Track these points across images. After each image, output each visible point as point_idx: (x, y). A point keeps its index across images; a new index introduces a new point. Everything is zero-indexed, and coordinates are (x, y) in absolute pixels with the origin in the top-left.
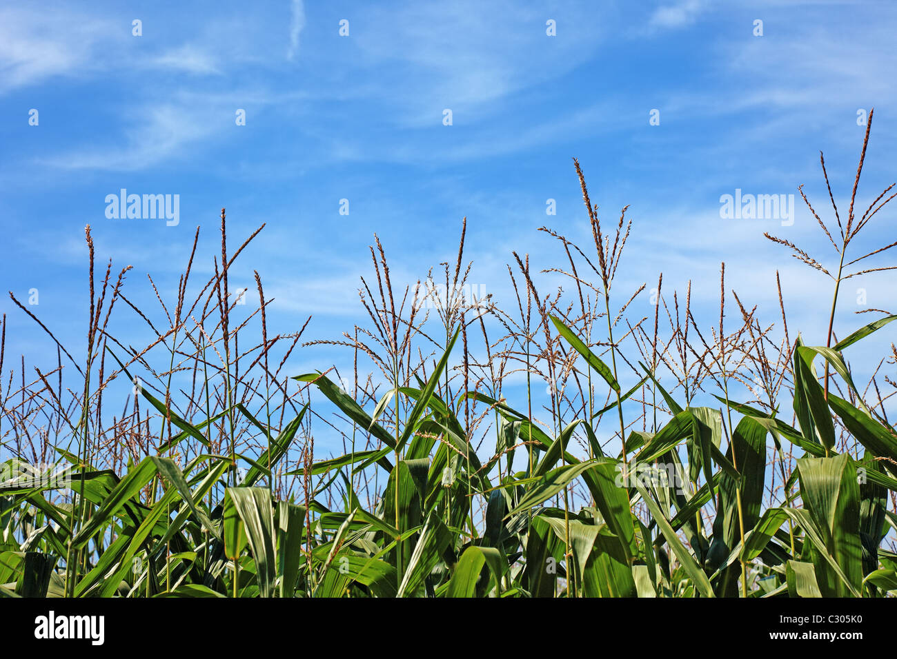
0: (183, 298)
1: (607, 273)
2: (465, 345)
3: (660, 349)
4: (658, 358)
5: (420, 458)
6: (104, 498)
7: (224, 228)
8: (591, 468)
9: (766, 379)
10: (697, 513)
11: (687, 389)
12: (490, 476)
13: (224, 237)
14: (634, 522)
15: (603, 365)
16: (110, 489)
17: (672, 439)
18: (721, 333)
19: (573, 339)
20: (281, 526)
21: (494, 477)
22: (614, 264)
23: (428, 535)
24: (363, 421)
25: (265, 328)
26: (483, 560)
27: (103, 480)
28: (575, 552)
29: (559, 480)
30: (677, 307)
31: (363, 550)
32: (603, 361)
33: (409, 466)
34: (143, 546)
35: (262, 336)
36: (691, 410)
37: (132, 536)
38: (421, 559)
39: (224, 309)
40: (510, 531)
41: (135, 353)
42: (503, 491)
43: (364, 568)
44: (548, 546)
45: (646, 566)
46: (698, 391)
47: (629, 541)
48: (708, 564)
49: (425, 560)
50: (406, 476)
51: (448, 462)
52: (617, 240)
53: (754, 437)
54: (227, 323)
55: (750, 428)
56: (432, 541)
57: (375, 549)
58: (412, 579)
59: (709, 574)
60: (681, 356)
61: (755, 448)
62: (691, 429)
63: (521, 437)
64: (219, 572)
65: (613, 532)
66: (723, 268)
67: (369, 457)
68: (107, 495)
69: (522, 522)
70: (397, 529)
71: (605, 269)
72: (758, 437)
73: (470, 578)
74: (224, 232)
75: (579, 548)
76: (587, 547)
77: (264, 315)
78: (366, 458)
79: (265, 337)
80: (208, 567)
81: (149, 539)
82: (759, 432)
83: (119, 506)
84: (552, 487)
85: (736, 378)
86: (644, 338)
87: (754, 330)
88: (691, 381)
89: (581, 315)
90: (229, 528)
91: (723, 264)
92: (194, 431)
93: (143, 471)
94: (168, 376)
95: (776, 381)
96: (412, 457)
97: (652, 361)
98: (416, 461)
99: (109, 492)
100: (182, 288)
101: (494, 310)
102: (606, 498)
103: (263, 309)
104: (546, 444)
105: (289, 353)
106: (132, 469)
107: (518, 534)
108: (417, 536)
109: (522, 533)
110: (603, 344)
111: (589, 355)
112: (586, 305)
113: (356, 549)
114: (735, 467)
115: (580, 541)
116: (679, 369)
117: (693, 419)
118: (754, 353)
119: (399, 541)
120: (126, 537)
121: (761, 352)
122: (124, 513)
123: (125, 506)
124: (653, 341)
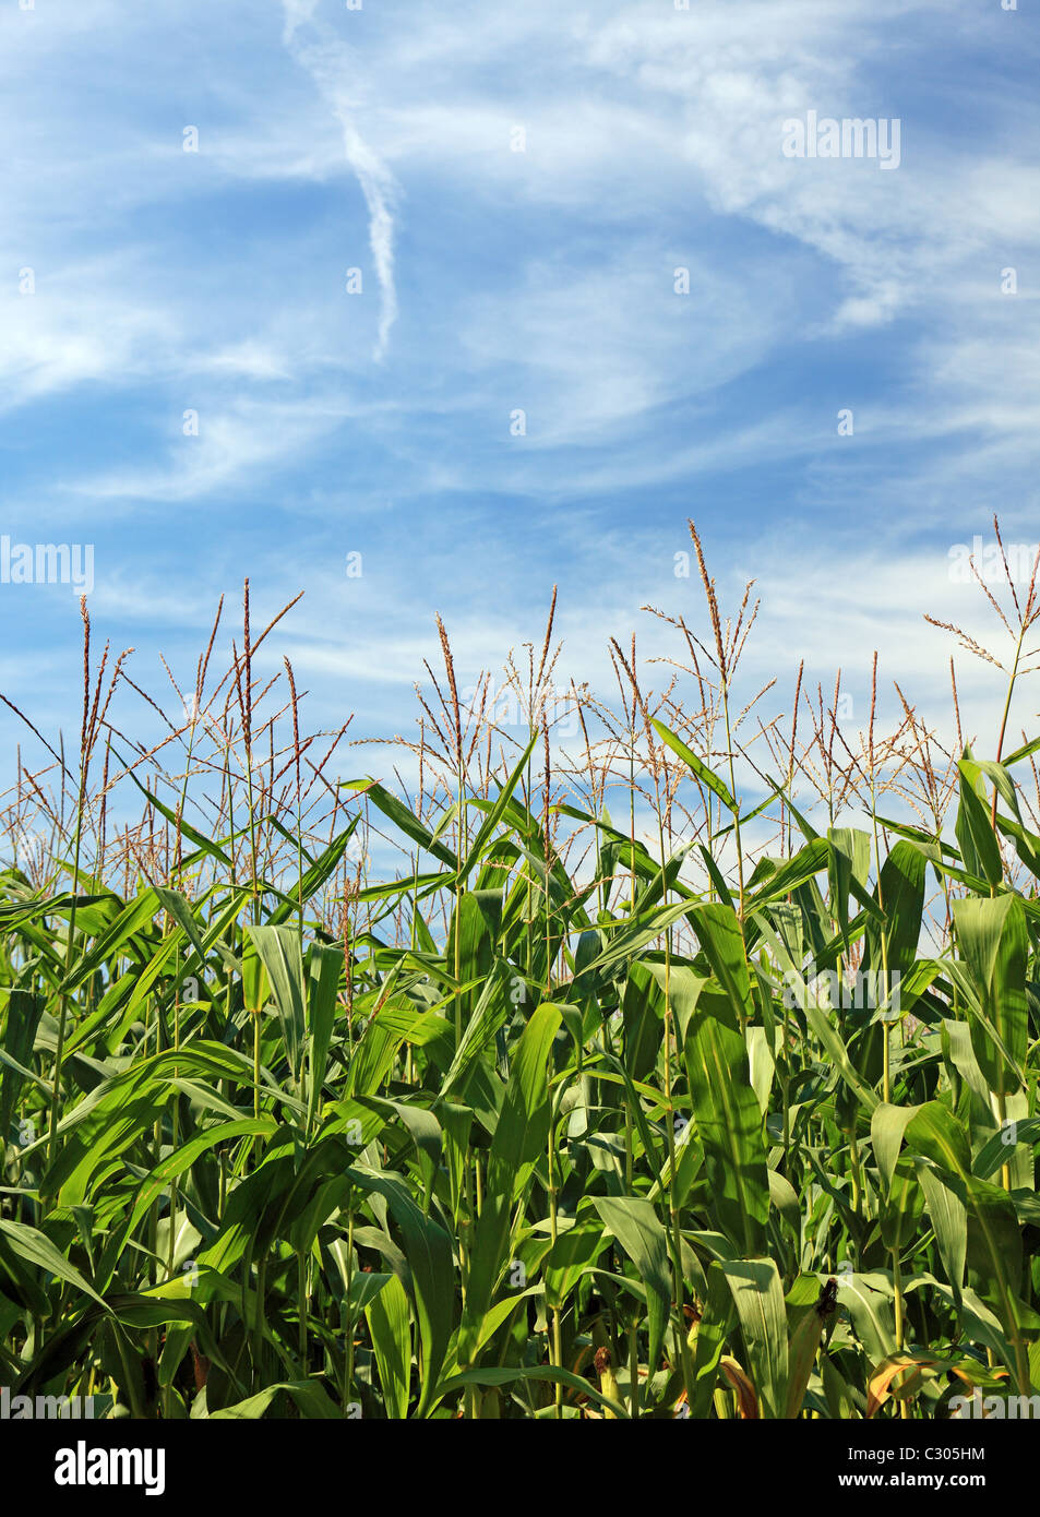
0: (203, 683)
1: (727, 665)
2: (547, 754)
3: (799, 755)
4: (796, 765)
5: (493, 887)
6: (103, 929)
7: (247, 602)
8: (698, 909)
9: (932, 793)
10: (838, 958)
11: (831, 804)
12: (587, 906)
13: (247, 614)
14: (751, 975)
15: (718, 781)
16: (111, 919)
17: (804, 871)
18: (871, 740)
19: (680, 747)
20: (312, 975)
21: (592, 906)
22: (736, 653)
23: (494, 990)
24: (422, 838)
25: (296, 728)
26: (560, 1019)
27: (102, 907)
28: (674, 1011)
29: (655, 924)
30: (821, 702)
31: (423, 999)
32: (719, 777)
33: (478, 899)
34: (153, 988)
35: (294, 739)
36: (834, 833)
37: (139, 975)
38: (485, 1018)
39: (245, 704)
40: (604, 978)
41: (144, 750)
42: (599, 932)
43: (415, 1025)
44: (650, 999)
45: (763, 1028)
46: (844, 807)
47: (744, 998)
48: (848, 1022)
49: (489, 1018)
50: (475, 910)
51: (528, 893)
52: (740, 622)
53: (911, 865)
54: (250, 721)
55: (906, 855)
56: (499, 994)
57: (437, 996)
58: (473, 1042)
59: (846, 1036)
60: (825, 764)
61: (911, 880)
62: (826, 860)
63: (621, 861)
64: (243, 1023)
65: (725, 987)
66: (876, 658)
67: (437, 880)
68: (106, 926)
69: (619, 967)
70: (456, 979)
71: (723, 659)
72: (916, 867)
73: (543, 1042)
74: (247, 608)
75: (680, 1006)
76: (689, 1003)
77: (296, 712)
78: (434, 882)
79: (297, 739)
80: (231, 1016)
81: (158, 981)
82: (916, 860)
83: (122, 939)
84: (646, 933)
85: (895, 791)
86: (779, 739)
87: (918, 730)
88: (837, 795)
89: (700, 712)
90: (248, 975)
91: (876, 653)
92: (214, 849)
93: (146, 903)
94: (184, 780)
95: (944, 795)
96: (483, 888)
97: (788, 768)
98: (488, 892)
99: (109, 922)
100: (202, 671)
101: (590, 703)
102: (717, 946)
103: (295, 704)
104: (652, 870)
105: (326, 760)
106: (142, 891)
107: (614, 982)
108: (480, 987)
109: (620, 980)
110: (719, 754)
111: (702, 769)
112: (707, 698)
113: (414, 996)
114: (881, 907)
115: (681, 997)
116: (822, 781)
117: (829, 847)
118: (917, 758)
119: (458, 994)
120: (132, 977)
121: (927, 759)
122: (128, 949)
123: (129, 939)
124: (790, 745)
